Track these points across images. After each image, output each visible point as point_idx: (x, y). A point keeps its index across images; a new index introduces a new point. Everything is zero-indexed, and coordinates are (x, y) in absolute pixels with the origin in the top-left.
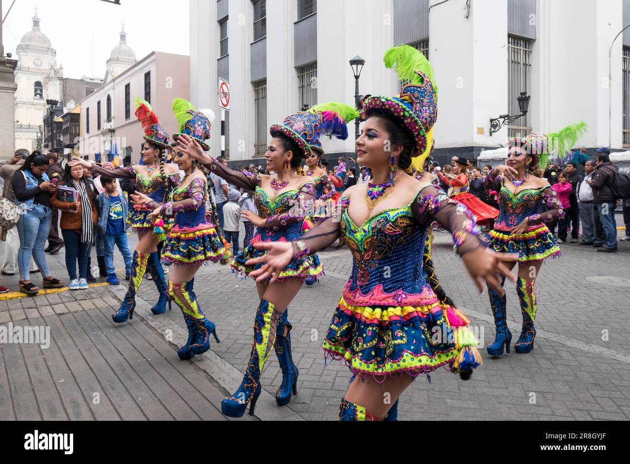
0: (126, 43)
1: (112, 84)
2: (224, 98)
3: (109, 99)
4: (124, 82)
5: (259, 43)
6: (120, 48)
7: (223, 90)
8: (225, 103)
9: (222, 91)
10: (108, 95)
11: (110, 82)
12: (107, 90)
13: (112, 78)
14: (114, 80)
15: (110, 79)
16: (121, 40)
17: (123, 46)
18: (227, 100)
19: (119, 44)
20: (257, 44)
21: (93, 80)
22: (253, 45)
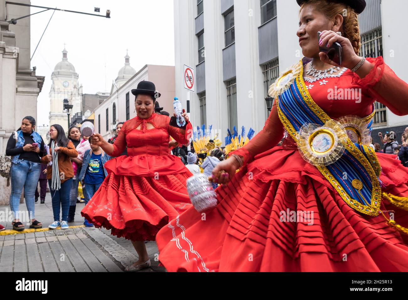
0: (129, 64)
1: (117, 94)
2: (189, 82)
3: (114, 106)
4: (125, 91)
5: (230, 48)
6: (125, 69)
7: (188, 75)
8: (190, 86)
9: (186, 75)
10: (114, 103)
11: (115, 93)
12: (113, 99)
13: (117, 89)
14: (117, 91)
15: (115, 90)
16: (126, 62)
17: (128, 67)
18: (191, 83)
19: (124, 65)
20: (228, 49)
21: (105, 94)
22: (224, 51)
